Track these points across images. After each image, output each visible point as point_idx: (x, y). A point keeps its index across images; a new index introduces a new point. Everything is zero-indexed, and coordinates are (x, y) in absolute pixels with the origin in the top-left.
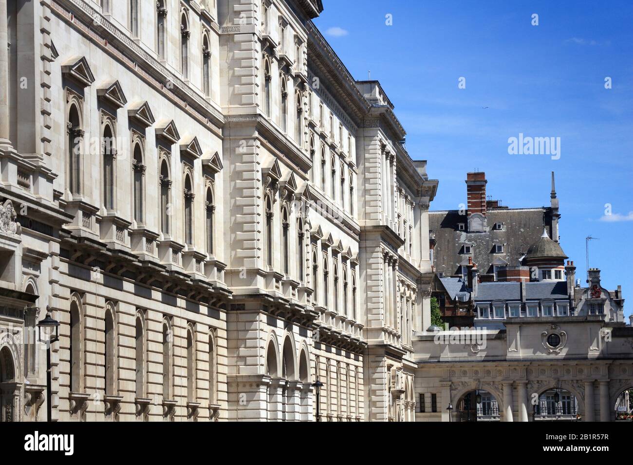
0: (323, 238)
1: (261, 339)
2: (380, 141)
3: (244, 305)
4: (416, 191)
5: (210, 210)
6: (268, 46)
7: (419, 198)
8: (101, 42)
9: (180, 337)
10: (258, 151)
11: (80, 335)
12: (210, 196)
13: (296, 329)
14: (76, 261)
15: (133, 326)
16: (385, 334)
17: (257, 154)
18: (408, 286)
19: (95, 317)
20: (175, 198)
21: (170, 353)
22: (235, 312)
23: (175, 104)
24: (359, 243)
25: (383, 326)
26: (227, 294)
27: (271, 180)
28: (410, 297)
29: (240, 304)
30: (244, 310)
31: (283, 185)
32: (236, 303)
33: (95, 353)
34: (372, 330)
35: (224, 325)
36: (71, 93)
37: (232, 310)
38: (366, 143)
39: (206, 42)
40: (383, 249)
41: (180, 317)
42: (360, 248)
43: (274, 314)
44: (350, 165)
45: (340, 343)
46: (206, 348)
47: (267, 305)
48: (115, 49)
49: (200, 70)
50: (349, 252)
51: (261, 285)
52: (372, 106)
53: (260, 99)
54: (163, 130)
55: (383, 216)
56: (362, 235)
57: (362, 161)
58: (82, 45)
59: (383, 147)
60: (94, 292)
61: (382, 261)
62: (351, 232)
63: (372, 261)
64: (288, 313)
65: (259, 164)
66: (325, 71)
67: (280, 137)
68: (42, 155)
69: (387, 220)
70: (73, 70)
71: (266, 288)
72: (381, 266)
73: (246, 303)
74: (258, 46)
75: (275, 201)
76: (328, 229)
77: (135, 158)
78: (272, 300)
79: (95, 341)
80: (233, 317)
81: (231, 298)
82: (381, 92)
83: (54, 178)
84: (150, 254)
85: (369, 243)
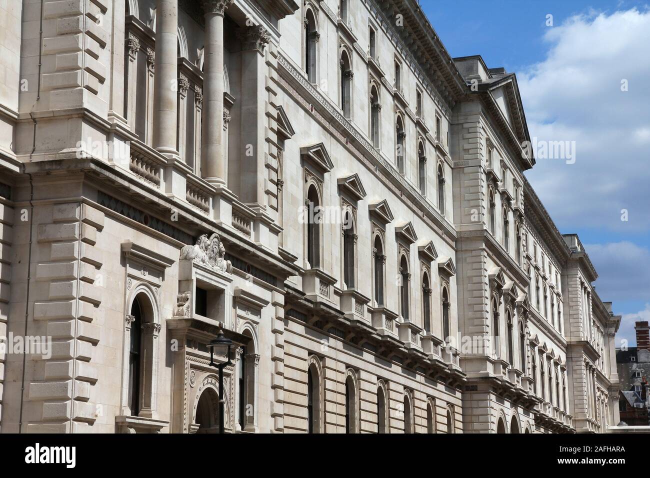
0: (539, 345)
1: (492, 415)
2: (580, 278)
3: (476, 386)
4: (605, 324)
5: (446, 306)
6: (492, 178)
7: (607, 329)
8: (343, 140)
9: (420, 408)
10: (485, 260)
11: (320, 396)
12: (445, 294)
13: (520, 410)
14: (313, 325)
15: (374, 394)
16: (589, 424)
17: (485, 263)
18: (602, 392)
19: (335, 381)
20: (414, 291)
21: (412, 422)
22: (469, 392)
23: (414, 211)
24: (566, 354)
25: (587, 418)
26: (462, 375)
27: (496, 284)
28: (604, 400)
29: (473, 386)
30: (477, 390)
31: (507, 292)
32: (470, 385)
33: (335, 414)
34: (579, 420)
35: (460, 403)
36: (311, 174)
37: (467, 390)
38: (569, 280)
39: (440, 169)
40: (585, 359)
41: (420, 391)
42: (567, 358)
43: (502, 396)
44: (558, 294)
45: (555, 428)
46: (445, 420)
47: (496, 387)
48: (356, 150)
49: (436, 191)
50: (559, 359)
51: (490, 370)
52: (573, 252)
53: (486, 218)
54: (402, 228)
55: (584, 334)
56: (568, 348)
57: (567, 293)
58: (322, 136)
59: (582, 283)
60: (334, 357)
61: (584, 368)
62: (560, 345)
63: (576, 368)
64: (514, 396)
65: (486, 271)
66: (537, 219)
67: (504, 253)
68: (265, 206)
69: (587, 338)
70: (311, 152)
71: (495, 374)
72: (584, 372)
73: (478, 385)
74: (484, 177)
75: (500, 303)
76: (543, 339)
77: (375, 247)
78: (500, 383)
79: (335, 403)
80: (468, 396)
81: (466, 380)
82: (579, 243)
83: (280, 232)
84: (390, 331)
85: (574, 355)
